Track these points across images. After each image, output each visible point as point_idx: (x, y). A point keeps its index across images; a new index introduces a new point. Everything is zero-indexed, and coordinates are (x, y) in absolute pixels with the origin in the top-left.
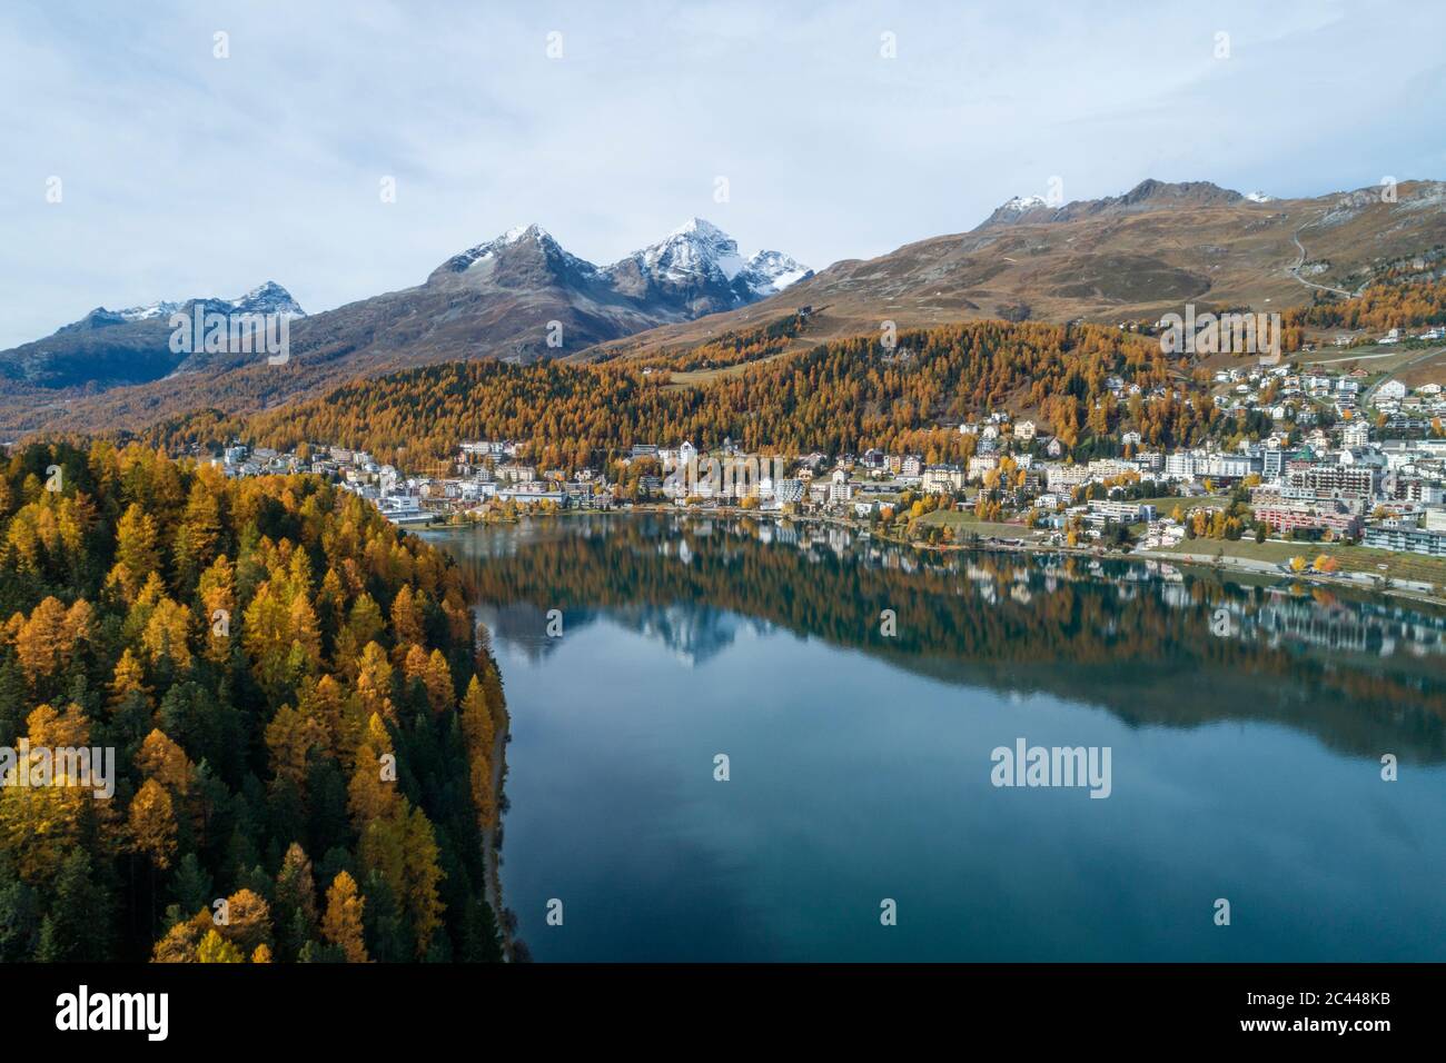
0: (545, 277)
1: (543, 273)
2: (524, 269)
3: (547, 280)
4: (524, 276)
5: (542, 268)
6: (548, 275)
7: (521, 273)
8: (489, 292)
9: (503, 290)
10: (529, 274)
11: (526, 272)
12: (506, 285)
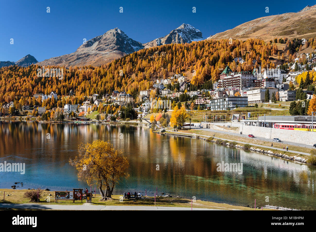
0: (115, 47)
1: (114, 45)
2: (107, 44)
3: (115, 48)
4: (107, 47)
5: (114, 44)
6: (116, 46)
7: (106, 46)
8: (93, 53)
9: (98, 52)
10: (109, 46)
11: (108, 45)
12: (100, 50)
